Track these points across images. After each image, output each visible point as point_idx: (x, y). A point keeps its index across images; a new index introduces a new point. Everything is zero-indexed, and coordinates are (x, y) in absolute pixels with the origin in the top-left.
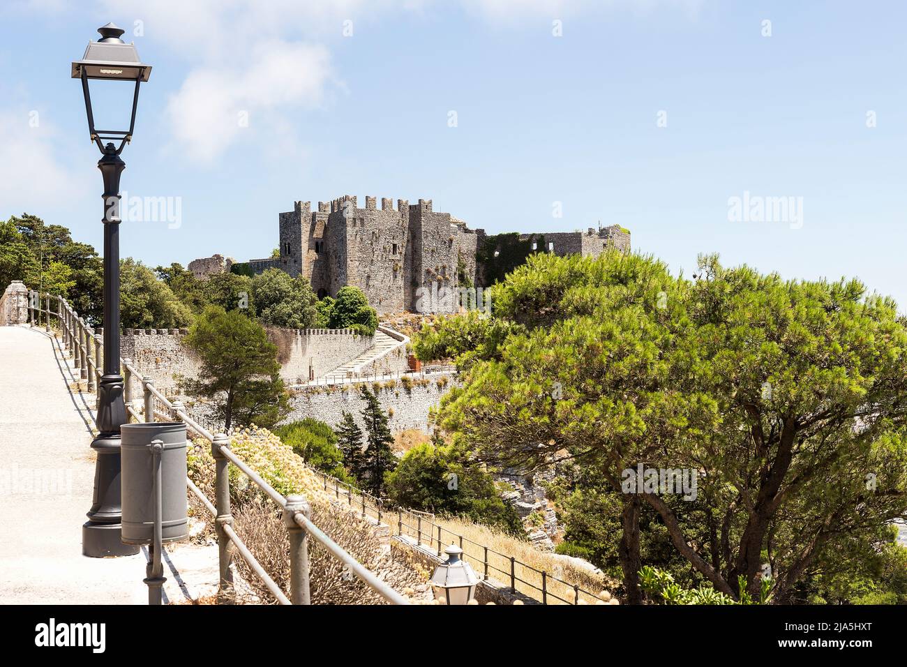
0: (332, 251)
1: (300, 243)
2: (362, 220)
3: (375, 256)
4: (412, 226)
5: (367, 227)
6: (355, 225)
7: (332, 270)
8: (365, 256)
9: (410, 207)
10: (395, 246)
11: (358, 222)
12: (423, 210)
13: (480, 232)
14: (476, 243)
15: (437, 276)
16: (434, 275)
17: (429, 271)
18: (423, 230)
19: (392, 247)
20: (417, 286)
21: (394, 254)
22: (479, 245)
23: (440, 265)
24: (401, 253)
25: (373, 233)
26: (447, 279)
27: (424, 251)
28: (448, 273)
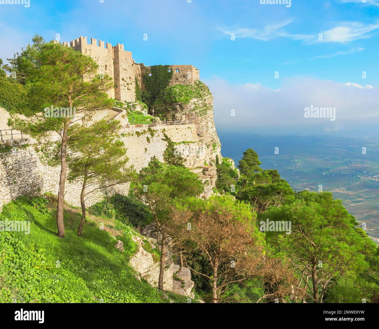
2: (90, 50)
4: (114, 57)
5: (92, 54)
6: (86, 52)
11: (88, 52)
12: (119, 48)
13: (142, 65)
14: (140, 70)
15: (127, 82)
16: (125, 81)
17: (123, 79)
18: (120, 59)
19: (105, 66)
20: (117, 87)
21: (106, 70)
22: (141, 70)
23: (128, 77)
24: (109, 69)
25: (96, 58)
26: (131, 84)
27: (121, 70)
28: (131, 81)
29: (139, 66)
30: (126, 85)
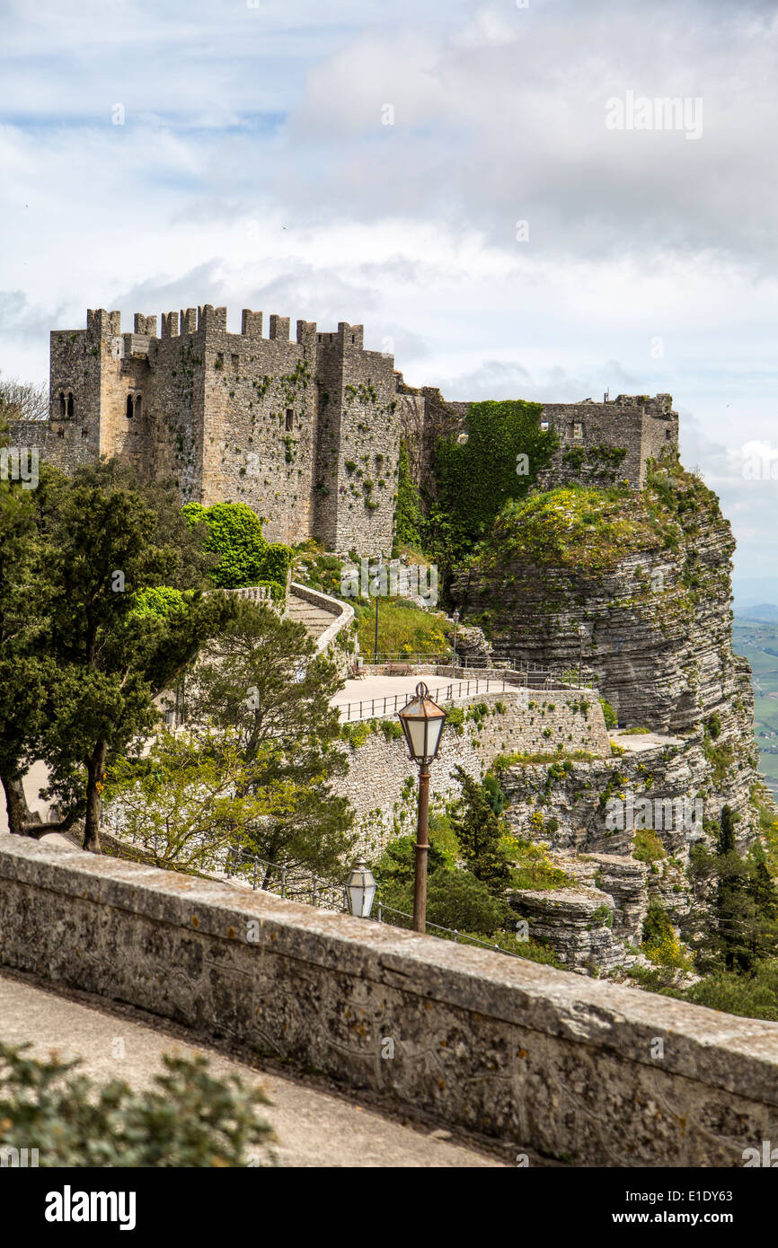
0: (160, 416)
1: (98, 394)
2: (235, 356)
3: (256, 432)
4: (321, 376)
5: (244, 370)
6: (218, 367)
7: (159, 454)
8: (237, 430)
9: (320, 336)
10: (289, 412)
11: (227, 363)
12: (347, 344)
13: (431, 395)
14: (422, 416)
15: (364, 478)
16: (360, 474)
17: (350, 467)
18: (344, 385)
19: (285, 416)
20: (325, 495)
21: (287, 430)
22: (427, 418)
23: (372, 455)
24: (300, 427)
25: (254, 384)
26: (381, 484)
27: (345, 428)
28: (383, 472)
29: (420, 400)
30: (359, 490)
